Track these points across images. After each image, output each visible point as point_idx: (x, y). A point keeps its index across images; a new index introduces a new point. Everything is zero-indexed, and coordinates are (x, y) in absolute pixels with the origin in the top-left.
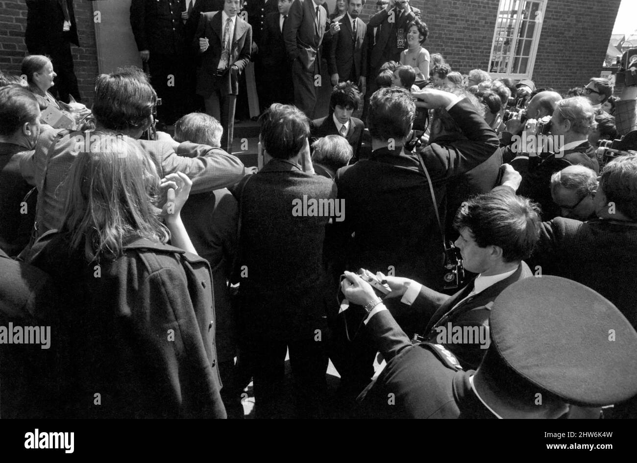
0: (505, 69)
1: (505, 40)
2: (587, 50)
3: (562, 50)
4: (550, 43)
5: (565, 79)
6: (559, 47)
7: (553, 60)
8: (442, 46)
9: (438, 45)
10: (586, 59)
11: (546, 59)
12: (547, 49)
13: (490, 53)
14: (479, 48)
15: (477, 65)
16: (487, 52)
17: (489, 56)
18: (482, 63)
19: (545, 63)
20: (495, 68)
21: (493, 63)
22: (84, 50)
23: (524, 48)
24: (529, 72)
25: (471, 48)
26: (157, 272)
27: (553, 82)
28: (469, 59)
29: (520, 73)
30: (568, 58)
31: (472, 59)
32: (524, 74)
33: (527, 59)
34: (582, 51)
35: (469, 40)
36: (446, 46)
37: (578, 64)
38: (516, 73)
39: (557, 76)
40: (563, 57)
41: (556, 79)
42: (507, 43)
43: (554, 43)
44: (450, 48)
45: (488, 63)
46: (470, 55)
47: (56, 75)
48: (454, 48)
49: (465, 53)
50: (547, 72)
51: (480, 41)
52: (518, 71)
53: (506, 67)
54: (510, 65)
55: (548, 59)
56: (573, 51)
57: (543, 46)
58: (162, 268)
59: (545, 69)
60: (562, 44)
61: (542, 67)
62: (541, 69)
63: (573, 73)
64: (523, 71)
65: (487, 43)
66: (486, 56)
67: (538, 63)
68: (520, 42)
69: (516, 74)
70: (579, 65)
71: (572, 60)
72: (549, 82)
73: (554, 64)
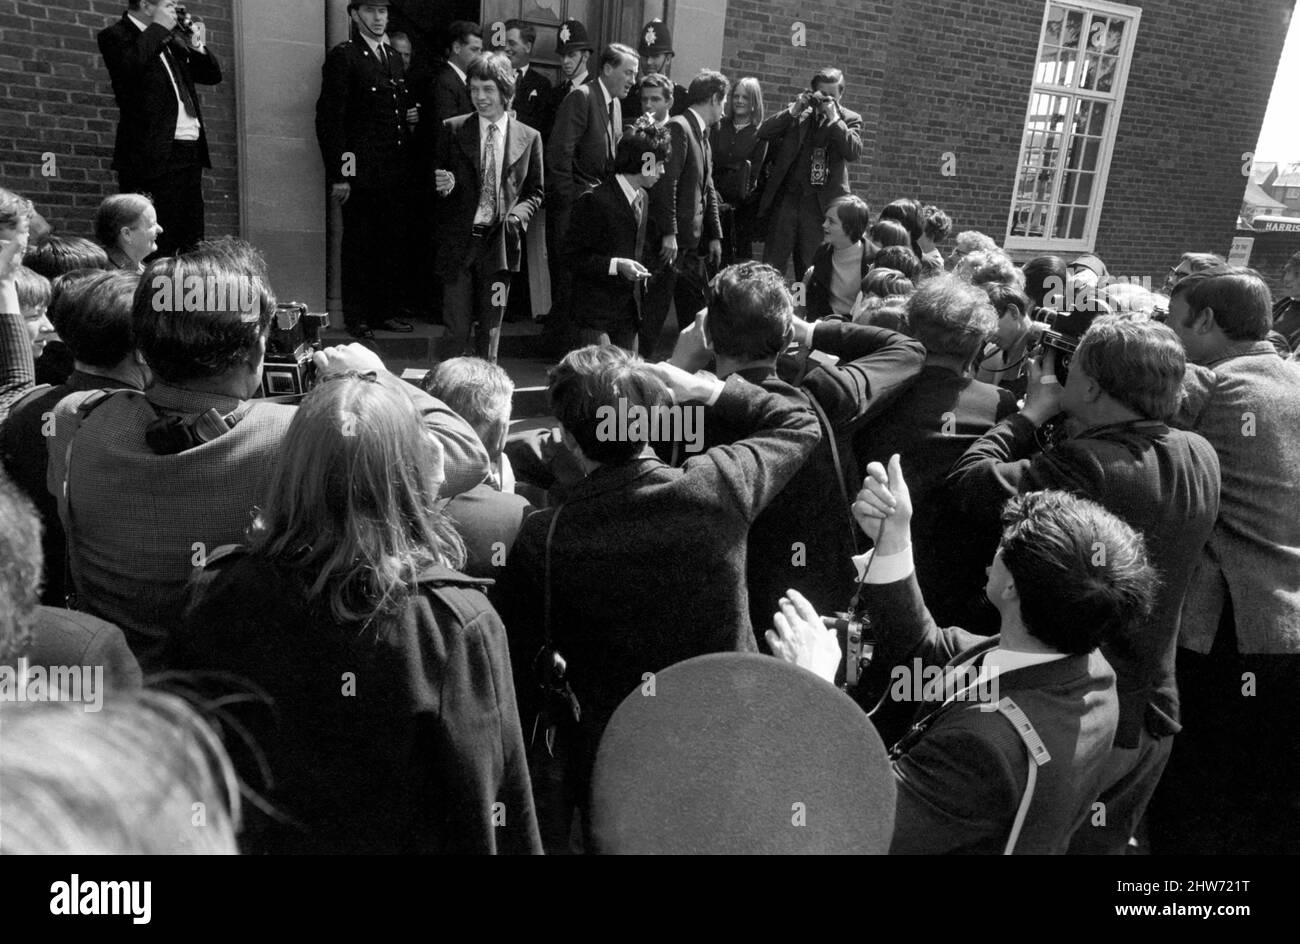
0: (1040, 228)
1: (1040, 171)
2: (1206, 195)
3: (1152, 195)
4: (1130, 180)
5: (1162, 251)
6: (1149, 188)
7: (1135, 212)
8: (915, 182)
9: (908, 181)
10: (1202, 213)
11: (1122, 211)
12: (1123, 192)
13: (1010, 197)
14: (988, 188)
15: (986, 220)
16: (1004, 197)
17: (1009, 204)
18: (994, 217)
19: (1121, 219)
20: (1020, 225)
21: (1016, 214)
22: (214, 182)
23: (1077, 188)
24: (1088, 236)
25: (973, 187)
26: (473, 621)
27: (1138, 256)
28: (969, 208)
29: (1070, 237)
30: (1166, 211)
31: (974, 209)
32: (1078, 240)
33: (1085, 211)
34: (1195, 198)
35: (970, 172)
36: (924, 183)
37: (1187, 222)
38: (1064, 237)
39: (1144, 244)
40: (1155, 207)
41: (1142, 251)
42: (1045, 177)
43: (1138, 181)
44: (931, 187)
45: (1007, 218)
46: (972, 201)
47: (161, 230)
48: (938, 187)
49: (961, 196)
50: (1123, 237)
51: (990, 174)
52: (1068, 233)
53: (1043, 223)
54: (1052, 220)
55: (1128, 212)
56: (1176, 197)
57: (1117, 185)
58: (479, 613)
59: (1120, 231)
60: (1153, 182)
61: (1114, 227)
62: (1113, 230)
63: (1177, 239)
64: (1077, 233)
65: (1006, 179)
66: (1003, 203)
67: (1108, 220)
68: (1069, 177)
69: (1063, 240)
70: (1189, 225)
71: (1174, 215)
72: (1130, 256)
73: (1138, 222)
